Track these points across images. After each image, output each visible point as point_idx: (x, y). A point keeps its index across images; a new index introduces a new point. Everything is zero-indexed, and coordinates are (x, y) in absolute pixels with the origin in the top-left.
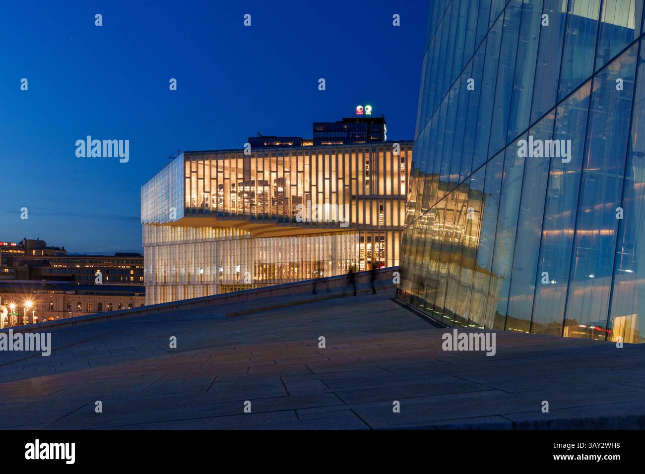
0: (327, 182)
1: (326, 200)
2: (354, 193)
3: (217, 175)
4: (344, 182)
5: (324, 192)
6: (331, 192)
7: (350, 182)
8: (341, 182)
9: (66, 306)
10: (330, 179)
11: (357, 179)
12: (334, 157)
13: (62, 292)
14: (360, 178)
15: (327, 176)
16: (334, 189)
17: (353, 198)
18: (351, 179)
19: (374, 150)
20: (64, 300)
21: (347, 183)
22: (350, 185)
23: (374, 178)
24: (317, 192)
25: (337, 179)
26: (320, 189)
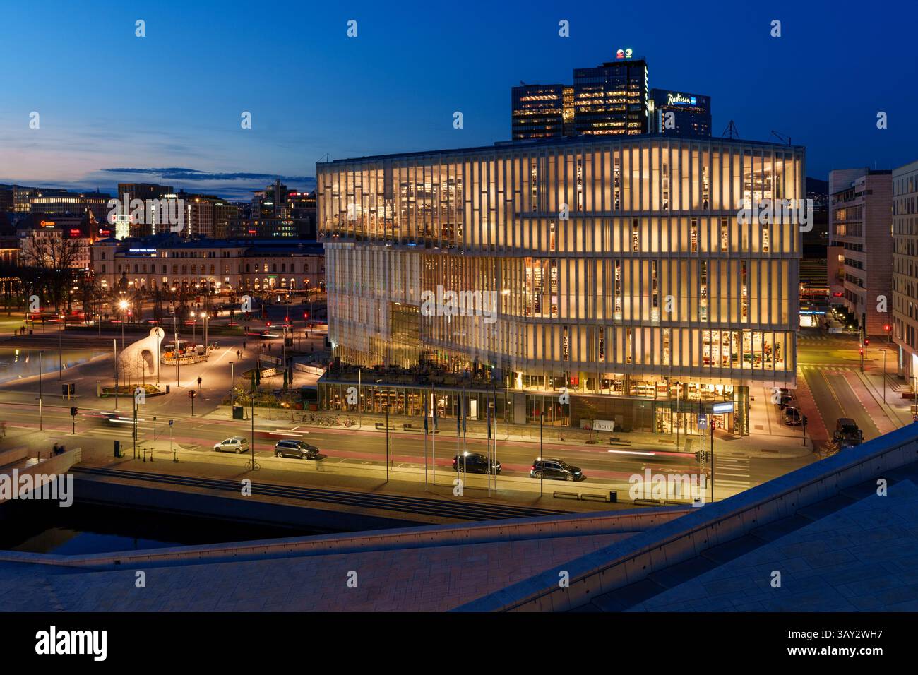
0: (484, 196)
1: (483, 219)
2: (518, 209)
3: (354, 190)
4: (505, 196)
5: (480, 210)
6: (489, 210)
7: (513, 196)
8: (501, 196)
9: (320, 268)
10: (488, 192)
11: (521, 192)
12: (492, 164)
13: (315, 255)
14: (526, 190)
15: (484, 189)
16: (493, 206)
17: (516, 216)
18: (514, 192)
19: (542, 154)
20: (318, 263)
21: (509, 197)
22: (513, 200)
23: (543, 189)
24: (473, 210)
25: (497, 192)
26: (476, 206)
